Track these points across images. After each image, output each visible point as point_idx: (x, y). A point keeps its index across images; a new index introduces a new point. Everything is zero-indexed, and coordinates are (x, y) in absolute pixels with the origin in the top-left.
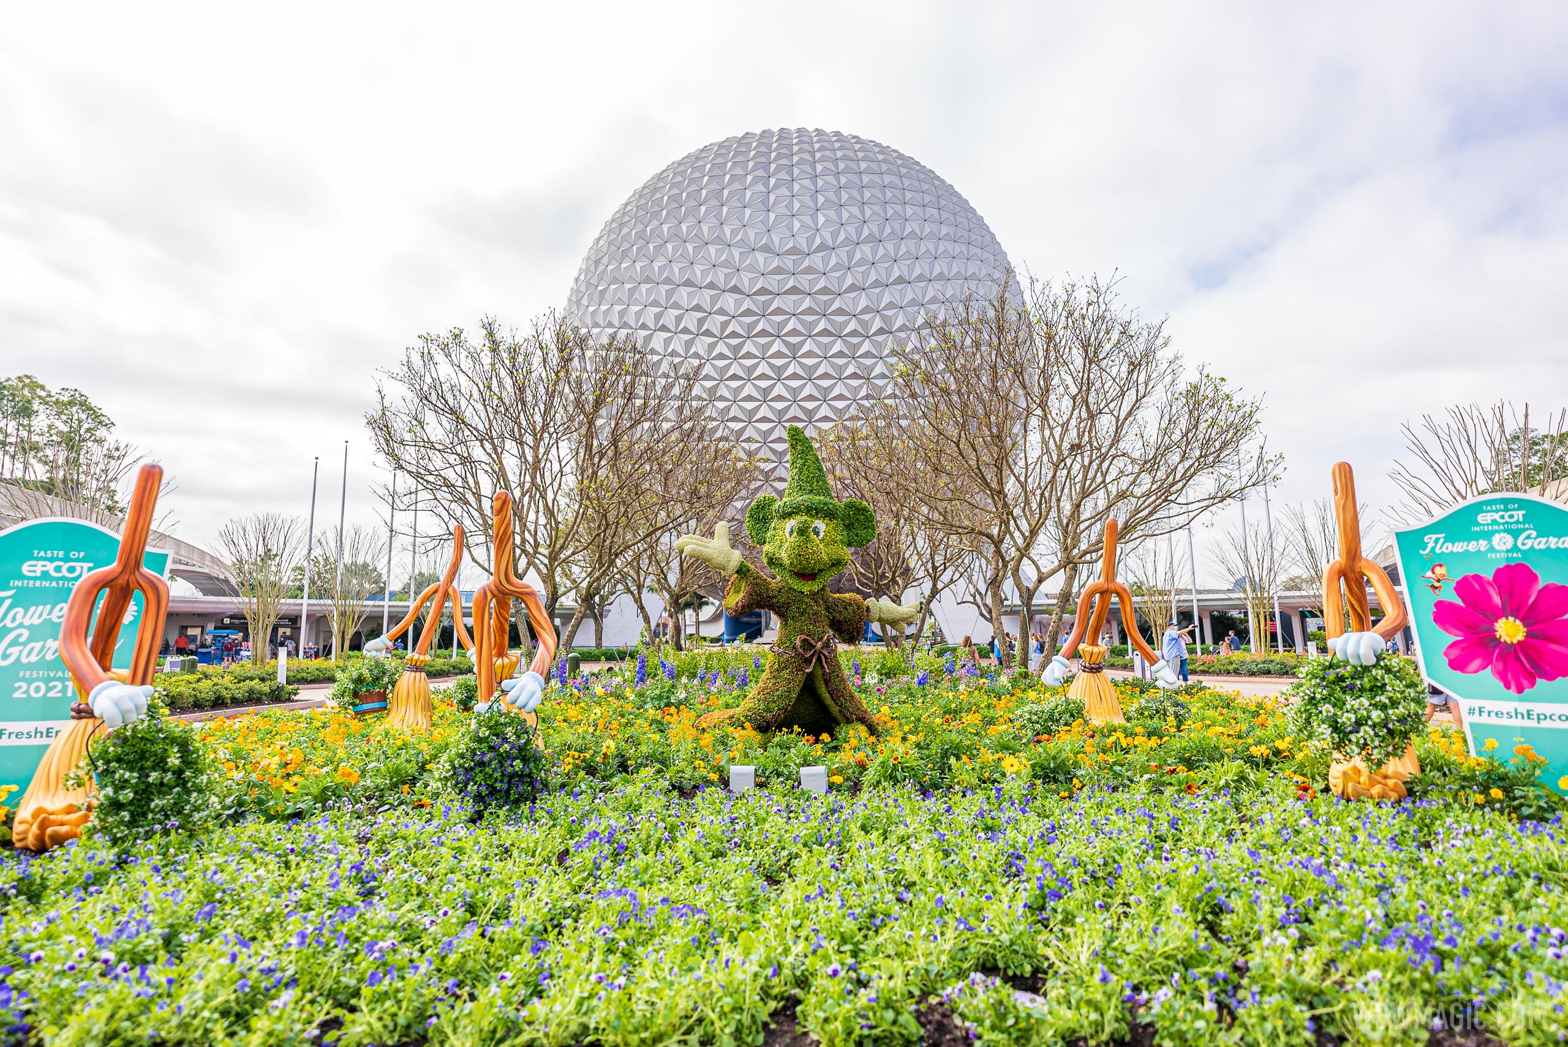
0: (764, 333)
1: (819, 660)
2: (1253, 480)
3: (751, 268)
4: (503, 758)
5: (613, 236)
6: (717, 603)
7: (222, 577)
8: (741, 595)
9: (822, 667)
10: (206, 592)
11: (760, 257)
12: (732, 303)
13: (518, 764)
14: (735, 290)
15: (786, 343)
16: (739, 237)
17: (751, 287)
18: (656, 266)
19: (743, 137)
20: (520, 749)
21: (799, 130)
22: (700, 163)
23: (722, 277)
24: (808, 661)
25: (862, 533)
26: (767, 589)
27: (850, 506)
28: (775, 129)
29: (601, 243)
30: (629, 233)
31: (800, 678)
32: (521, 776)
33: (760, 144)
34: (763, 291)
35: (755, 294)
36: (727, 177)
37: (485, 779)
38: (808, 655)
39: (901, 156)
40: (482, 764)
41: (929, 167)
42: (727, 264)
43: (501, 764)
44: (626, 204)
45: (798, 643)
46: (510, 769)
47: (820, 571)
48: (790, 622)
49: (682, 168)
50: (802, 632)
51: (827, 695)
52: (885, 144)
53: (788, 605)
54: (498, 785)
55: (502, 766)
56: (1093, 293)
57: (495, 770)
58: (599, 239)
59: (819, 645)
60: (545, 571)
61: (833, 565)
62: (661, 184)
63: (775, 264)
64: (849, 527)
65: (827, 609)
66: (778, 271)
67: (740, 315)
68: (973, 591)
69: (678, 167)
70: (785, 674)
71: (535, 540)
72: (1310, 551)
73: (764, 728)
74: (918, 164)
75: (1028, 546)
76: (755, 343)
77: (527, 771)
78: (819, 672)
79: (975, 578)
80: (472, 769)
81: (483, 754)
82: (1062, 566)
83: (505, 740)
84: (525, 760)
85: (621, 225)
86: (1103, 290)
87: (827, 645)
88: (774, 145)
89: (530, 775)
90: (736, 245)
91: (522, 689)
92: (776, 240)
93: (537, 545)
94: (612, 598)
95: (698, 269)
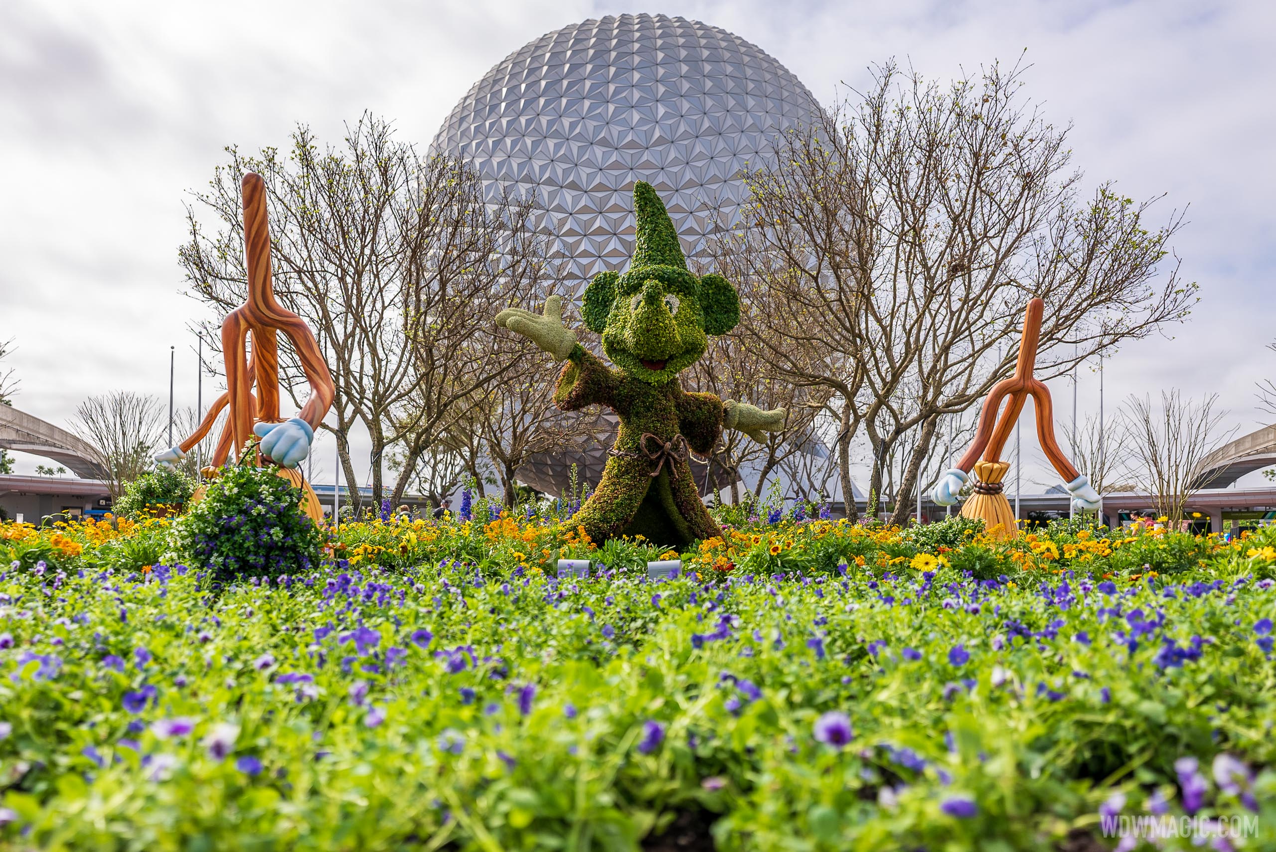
0: (600, 231)
1: (667, 464)
2: (1157, 314)
3: (589, 163)
4: (259, 524)
5: (453, 132)
6: (552, 498)
7: (95, 462)
8: (576, 383)
9: (671, 473)
10: (83, 477)
11: (599, 151)
12: (569, 199)
13: (277, 533)
14: (573, 186)
15: (621, 241)
16: (577, 131)
17: (589, 182)
18: (495, 161)
19: (583, 24)
20: (281, 514)
21: (641, 16)
22: (539, 52)
23: (560, 172)
24: (653, 464)
25: (722, 317)
26: (607, 377)
27: (709, 282)
28: (617, 15)
29: (441, 139)
30: (469, 128)
31: (645, 484)
32: (283, 549)
33: (600, 30)
34: (600, 187)
35: (592, 190)
36: (567, 66)
37: (233, 549)
38: (654, 457)
39: (744, 43)
40: (229, 531)
41: (772, 56)
42: (565, 159)
43: (256, 531)
44: (466, 99)
45: (643, 441)
46: (266, 538)
47: (671, 357)
48: (634, 419)
49: (521, 59)
50: (647, 430)
51: (674, 508)
52: (728, 31)
53: (631, 399)
54: (251, 559)
55: (256, 534)
56: (992, 87)
57: (246, 539)
58: (439, 135)
59: (668, 445)
60: (370, 417)
61: (687, 352)
62: (499, 76)
63: (613, 159)
64: (707, 309)
65: (678, 406)
66: (616, 165)
67: (577, 213)
68: (796, 488)
69: (517, 59)
70: (626, 480)
71: (361, 386)
72: (1152, 444)
73: (599, 539)
74: (762, 52)
75: (888, 393)
76: (591, 241)
77: (289, 542)
78: (666, 480)
79: (799, 476)
80: (216, 537)
81: (230, 518)
82: (923, 416)
83: (260, 502)
84: (288, 531)
85: (462, 120)
86: (1004, 81)
87: (676, 447)
88: (615, 32)
89: (294, 548)
90: (575, 138)
91: (280, 434)
92: (615, 134)
93: (362, 392)
94: (454, 489)
95: (537, 164)
